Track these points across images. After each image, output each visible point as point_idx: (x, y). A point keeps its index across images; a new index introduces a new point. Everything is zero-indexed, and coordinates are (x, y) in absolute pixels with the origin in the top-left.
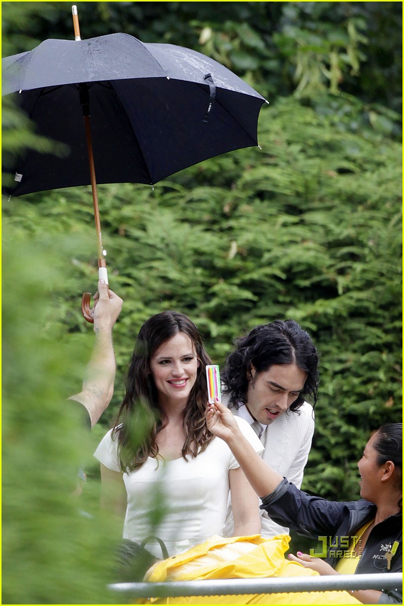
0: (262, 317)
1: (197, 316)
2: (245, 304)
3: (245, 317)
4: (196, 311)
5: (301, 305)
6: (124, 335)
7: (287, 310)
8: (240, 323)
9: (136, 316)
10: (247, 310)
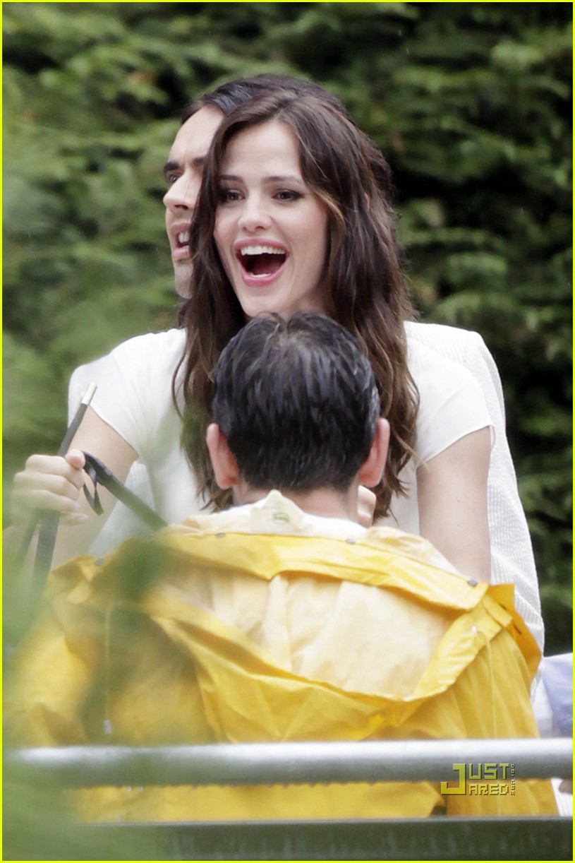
0: (429, 62)
1: (262, 57)
2: (386, 28)
3: (386, 61)
4: (259, 45)
5: (530, 33)
6: (71, 102)
7: (494, 43)
8: (372, 77)
9: (104, 54)
10: (392, 43)
